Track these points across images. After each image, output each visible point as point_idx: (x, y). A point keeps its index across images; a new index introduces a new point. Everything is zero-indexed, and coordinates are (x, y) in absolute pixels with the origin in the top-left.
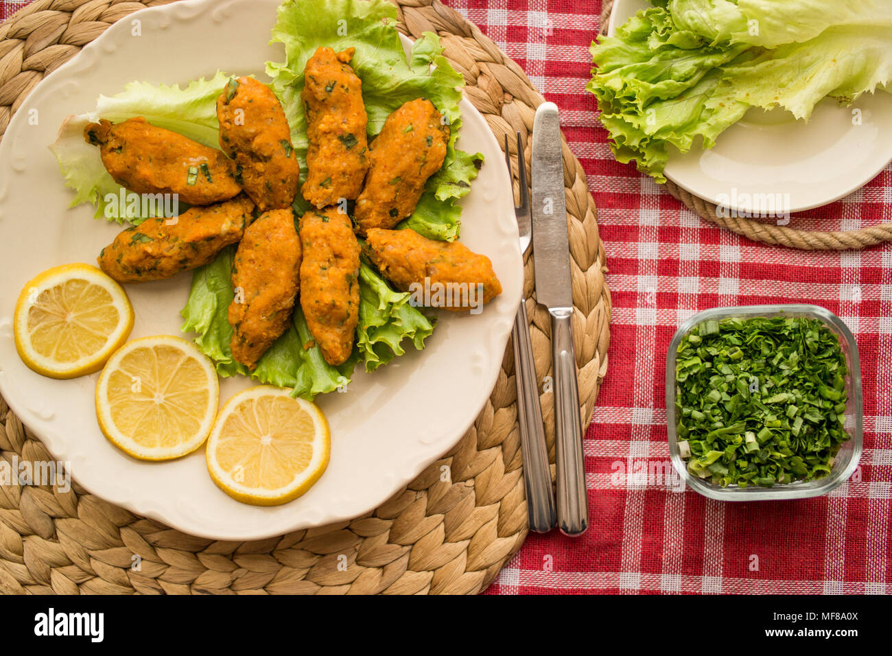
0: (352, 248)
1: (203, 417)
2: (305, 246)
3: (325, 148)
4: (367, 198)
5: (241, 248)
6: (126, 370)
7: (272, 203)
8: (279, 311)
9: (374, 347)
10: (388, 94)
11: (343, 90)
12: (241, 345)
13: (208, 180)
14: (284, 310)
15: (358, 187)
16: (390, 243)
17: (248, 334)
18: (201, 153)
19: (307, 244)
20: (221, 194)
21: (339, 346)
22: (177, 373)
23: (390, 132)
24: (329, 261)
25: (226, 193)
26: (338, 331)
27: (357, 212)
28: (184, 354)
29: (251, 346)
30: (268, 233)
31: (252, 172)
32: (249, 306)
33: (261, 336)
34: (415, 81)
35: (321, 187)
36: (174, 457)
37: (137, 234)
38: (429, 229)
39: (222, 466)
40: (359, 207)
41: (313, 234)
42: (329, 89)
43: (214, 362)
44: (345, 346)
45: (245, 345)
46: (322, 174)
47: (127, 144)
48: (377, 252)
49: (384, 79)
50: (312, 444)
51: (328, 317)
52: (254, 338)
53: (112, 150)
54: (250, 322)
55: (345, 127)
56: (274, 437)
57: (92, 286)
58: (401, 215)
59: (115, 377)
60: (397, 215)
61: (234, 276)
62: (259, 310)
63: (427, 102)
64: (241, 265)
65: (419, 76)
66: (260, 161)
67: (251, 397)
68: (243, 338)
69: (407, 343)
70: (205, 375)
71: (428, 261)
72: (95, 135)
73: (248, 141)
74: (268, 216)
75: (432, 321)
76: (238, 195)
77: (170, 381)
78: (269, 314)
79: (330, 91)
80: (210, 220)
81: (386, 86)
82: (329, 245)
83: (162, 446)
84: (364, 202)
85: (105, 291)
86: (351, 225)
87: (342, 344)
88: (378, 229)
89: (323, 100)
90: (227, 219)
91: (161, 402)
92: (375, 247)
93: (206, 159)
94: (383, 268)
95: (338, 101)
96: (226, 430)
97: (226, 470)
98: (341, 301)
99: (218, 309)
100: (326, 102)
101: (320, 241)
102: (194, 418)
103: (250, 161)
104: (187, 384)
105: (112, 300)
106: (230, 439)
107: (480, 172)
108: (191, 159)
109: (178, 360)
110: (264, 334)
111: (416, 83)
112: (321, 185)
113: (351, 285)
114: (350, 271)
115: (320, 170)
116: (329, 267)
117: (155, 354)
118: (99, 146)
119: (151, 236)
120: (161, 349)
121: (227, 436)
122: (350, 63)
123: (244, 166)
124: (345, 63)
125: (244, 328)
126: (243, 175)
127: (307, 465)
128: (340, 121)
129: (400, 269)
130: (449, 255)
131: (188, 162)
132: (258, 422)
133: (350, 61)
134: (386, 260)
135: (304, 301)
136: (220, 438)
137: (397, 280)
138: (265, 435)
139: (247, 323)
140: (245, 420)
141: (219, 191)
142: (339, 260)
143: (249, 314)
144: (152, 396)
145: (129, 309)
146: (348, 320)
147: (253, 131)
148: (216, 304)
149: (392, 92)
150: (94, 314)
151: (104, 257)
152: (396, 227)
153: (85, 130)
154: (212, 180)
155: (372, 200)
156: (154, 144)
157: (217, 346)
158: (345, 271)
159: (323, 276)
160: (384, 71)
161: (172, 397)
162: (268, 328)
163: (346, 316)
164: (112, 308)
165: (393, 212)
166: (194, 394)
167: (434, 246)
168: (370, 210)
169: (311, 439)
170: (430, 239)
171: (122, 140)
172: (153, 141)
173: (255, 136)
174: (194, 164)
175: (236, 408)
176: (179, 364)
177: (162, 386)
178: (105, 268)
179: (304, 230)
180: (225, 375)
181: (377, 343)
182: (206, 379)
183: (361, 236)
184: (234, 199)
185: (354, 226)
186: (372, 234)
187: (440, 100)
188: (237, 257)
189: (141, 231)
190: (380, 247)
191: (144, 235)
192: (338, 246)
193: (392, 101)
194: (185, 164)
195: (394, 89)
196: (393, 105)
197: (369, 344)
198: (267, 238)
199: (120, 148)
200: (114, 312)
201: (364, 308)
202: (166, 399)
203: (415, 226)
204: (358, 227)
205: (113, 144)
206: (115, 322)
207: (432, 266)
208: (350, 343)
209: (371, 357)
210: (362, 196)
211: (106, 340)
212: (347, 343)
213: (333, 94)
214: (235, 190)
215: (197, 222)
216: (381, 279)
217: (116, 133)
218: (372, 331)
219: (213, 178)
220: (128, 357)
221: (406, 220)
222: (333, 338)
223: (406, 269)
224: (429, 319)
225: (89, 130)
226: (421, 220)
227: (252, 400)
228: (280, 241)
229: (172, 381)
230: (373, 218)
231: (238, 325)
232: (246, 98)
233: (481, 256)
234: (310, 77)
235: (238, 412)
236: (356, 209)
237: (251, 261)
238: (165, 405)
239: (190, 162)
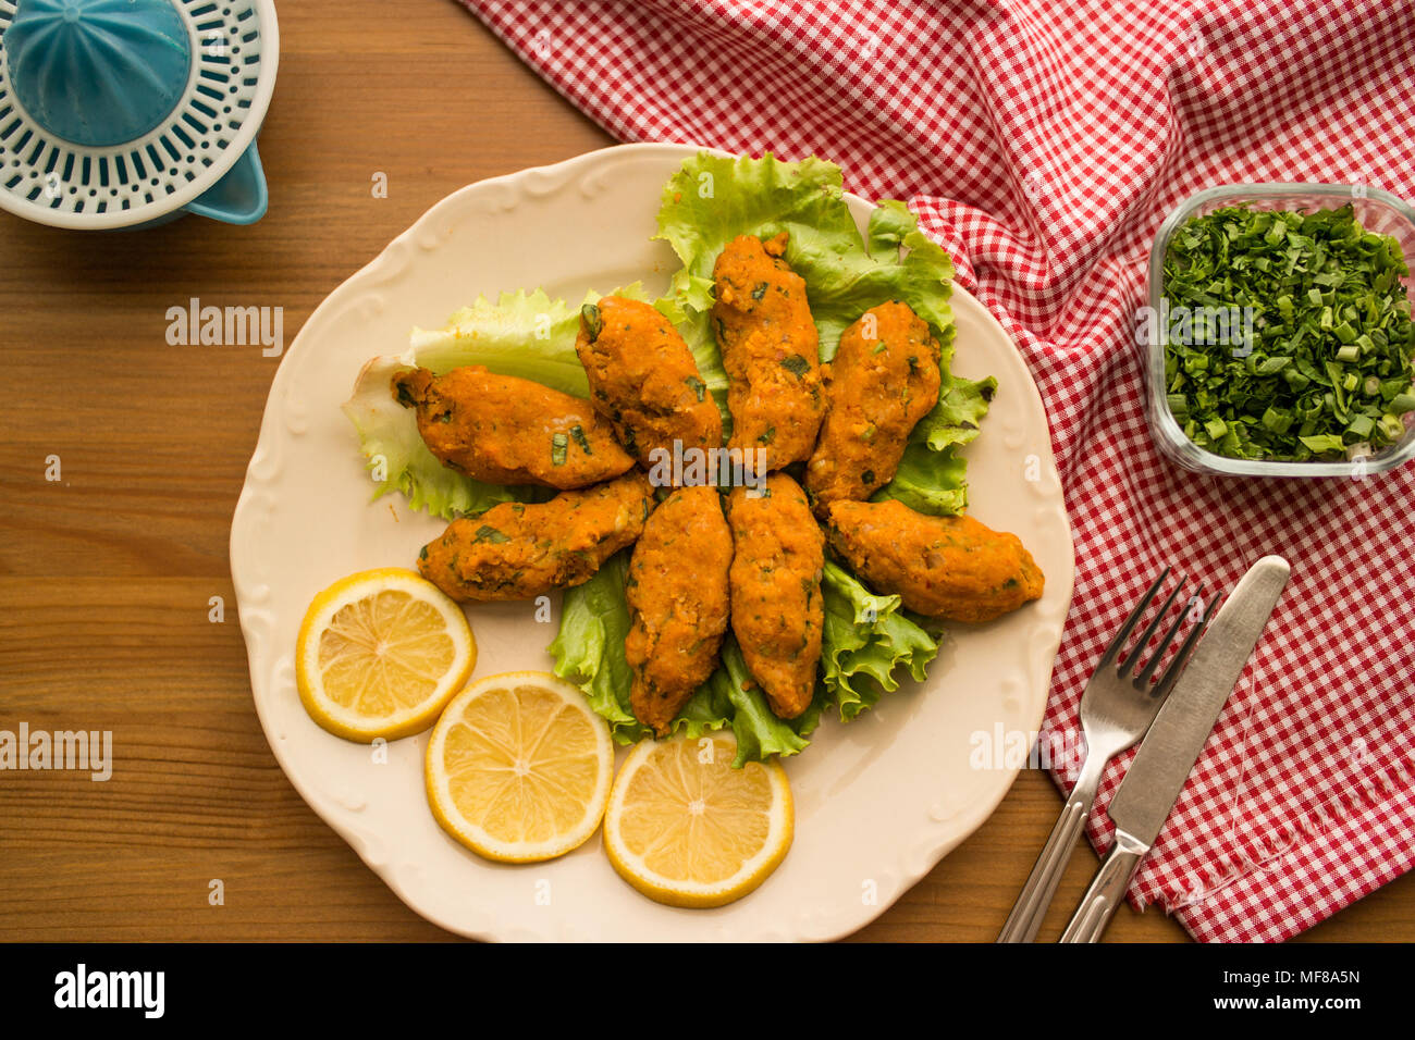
0: (809, 535)
1: (589, 797)
2: (737, 536)
3: (759, 381)
4: (825, 458)
5: (640, 549)
6: (473, 723)
8: (704, 640)
9: (850, 681)
10: (841, 297)
11: (779, 295)
12: (648, 696)
13: (586, 451)
14: (711, 637)
15: (812, 440)
16: (868, 522)
17: (659, 679)
18: (570, 411)
19: (741, 533)
20: (606, 470)
22: (549, 731)
23: (850, 357)
24: (774, 558)
25: (614, 468)
27: (812, 480)
28: (561, 701)
29: (665, 696)
30: (683, 523)
31: (650, 435)
32: (659, 635)
33: (680, 679)
34: (879, 273)
36: (546, 856)
37: (484, 528)
38: (925, 498)
39: (630, 845)
40: (815, 473)
41: (749, 517)
42: (758, 294)
43: (610, 724)
45: (655, 695)
46: (760, 422)
47: (458, 407)
48: (848, 536)
49: (833, 275)
50: (768, 814)
52: (669, 684)
53: (436, 418)
54: (662, 659)
55: (786, 347)
56: (710, 802)
57: (416, 603)
58: (879, 480)
59: (455, 734)
60: (872, 481)
61: (633, 590)
62: (676, 640)
63: (902, 306)
64: (643, 573)
65: (884, 266)
66: (658, 415)
68: (652, 685)
69: (900, 671)
70: (592, 733)
71: (929, 546)
72: (407, 388)
73: (635, 389)
74: (680, 498)
75: (936, 638)
76: (631, 469)
77: (539, 740)
78: (690, 645)
79: (761, 297)
80: (595, 509)
81: (837, 285)
82: (774, 533)
83: (527, 839)
84: (821, 464)
85: (435, 611)
86: (806, 500)
88: (847, 502)
89: (750, 310)
90: (621, 507)
91: (526, 774)
92: (843, 528)
93: (578, 418)
94: (860, 562)
95: (774, 311)
96: (635, 792)
97: (638, 853)
98: (795, 619)
99: (607, 640)
100: (754, 313)
101: (760, 526)
102: (575, 798)
103: (643, 419)
104: (565, 747)
105: (444, 626)
106: (641, 805)
107: (992, 405)
108: (556, 421)
109: (551, 710)
110: (685, 676)
111: (881, 277)
112: (759, 439)
113: (810, 595)
114: (809, 574)
115: (756, 417)
116: (775, 568)
117: (516, 700)
118: (414, 409)
119: (507, 533)
120: (526, 691)
121: (636, 799)
122: (784, 257)
123: (636, 429)
124: (776, 257)
125: (651, 671)
126: (637, 443)
127: (761, 846)
128: (778, 340)
129: (886, 561)
130: (957, 533)
131: (551, 426)
133: (784, 253)
134: (862, 547)
136: (625, 803)
137: (880, 577)
138: (695, 799)
139: (658, 661)
140: (665, 775)
141: (603, 468)
142: (790, 556)
143: (660, 646)
144: (510, 764)
145: (469, 641)
148: (603, 633)
149: (847, 294)
150: (418, 645)
151: (429, 560)
152: (871, 498)
153: (393, 380)
154: (592, 450)
155: (835, 460)
156: (498, 403)
157: (613, 697)
158: (800, 573)
159: (766, 580)
160: (831, 262)
161: (545, 765)
162: (689, 667)
164: (445, 637)
165: (868, 477)
166: (577, 761)
167: (936, 524)
168: (832, 475)
169: (767, 807)
170: (926, 514)
171: (450, 400)
172: (497, 398)
174: (562, 428)
175: (650, 757)
176: (552, 716)
177: (526, 749)
178: (429, 574)
179: (735, 512)
180: (625, 742)
181: (857, 674)
182: (594, 740)
183: (822, 517)
184: (627, 476)
185: (810, 502)
186: (839, 510)
187: (919, 301)
188: (635, 561)
189: (490, 524)
190: (852, 527)
191: (497, 531)
192: (789, 535)
193: (847, 308)
194: (547, 429)
195: (848, 289)
196: (849, 315)
197: (843, 676)
198: (683, 530)
199: (448, 413)
200: (447, 643)
201: (830, 625)
202: (532, 769)
203: (902, 496)
204: (817, 503)
205: (434, 409)
206: (449, 658)
207: (934, 552)
209: (849, 697)
210: (817, 456)
211: (434, 685)
213: (765, 301)
214: (626, 463)
215: (579, 512)
216: (853, 578)
217: (440, 390)
218: (846, 658)
219: (593, 447)
220: (477, 704)
221: (885, 488)
223: (894, 561)
224: (930, 635)
225: (398, 380)
226: (909, 486)
228: (705, 533)
229: (543, 740)
230: (840, 486)
231: (643, 666)
233: (1006, 534)
234: (725, 279)
235: (652, 765)
236: (810, 477)
237: (658, 566)
238: (532, 779)
239: (555, 426)
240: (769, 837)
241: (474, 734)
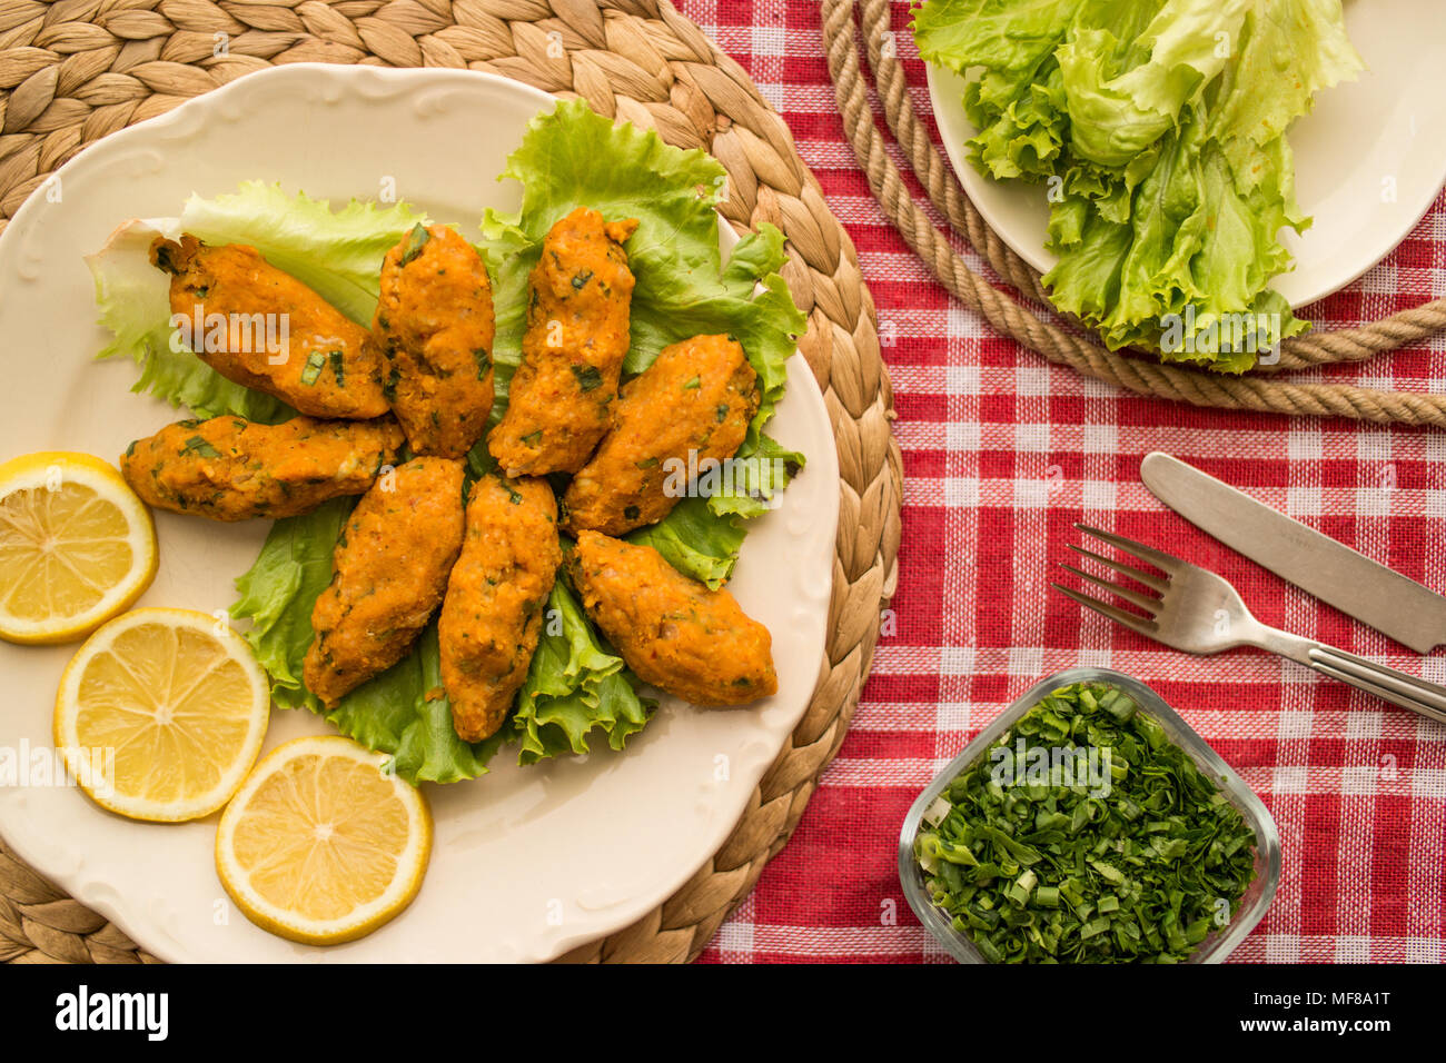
0: (547, 555)
1: (229, 764)
2: (470, 534)
3: (546, 379)
4: (593, 478)
5: (363, 506)
6: (120, 654)
7: (435, 447)
8: (400, 630)
9: (540, 730)
10: (675, 312)
11: (600, 291)
12: (322, 666)
13: (338, 381)
14: (407, 629)
15: (584, 455)
16: (613, 566)
17: (337, 654)
18: (337, 332)
19: (475, 532)
20: (353, 409)
21: (483, 714)
22: (204, 681)
23: (661, 377)
24: (503, 570)
25: (362, 409)
26: (488, 690)
27: (571, 496)
28: (225, 653)
29: (339, 673)
30: (414, 495)
31: (414, 388)
32: (351, 608)
33: (359, 661)
34: (723, 303)
35: (522, 443)
36: (164, 820)
37: (196, 438)
38: (684, 556)
39: (239, 856)
40: (577, 488)
41: (487, 519)
42: (578, 281)
43: (271, 681)
44: (493, 715)
45: (328, 668)
46: (529, 421)
47: (218, 287)
48: (587, 574)
49: (677, 287)
50: (397, 858)
51: (477, 664)
52: (345, 663)
53: (191, 288)
54: (346, 636)
55: (587, 352)
56: (338, 830)
57: (100, 501)
58: (642, 519)
59: (99, 662)
60: (635, 518)
61: (340, 550)
62: (367, 621)
63: (735, 346)
64: (356, 535)
65: (730, 295)
66: (432, 373)
67: (316, 753)
68: (328, 658)
69: (597, 737)
70: (249, 696)
71: (667, 614)
72: (166, 256)
73: (422, 337)
74: (422, 467)
75: (650, 709)
76: (382, 417)
77: (189, 691)
78: (380, 631)
79: (579, 287)
80: (323, 448)
81: (674, 299)
82: (510, 544)
83: (149, 796)
84: (586, 483)
85: (119, 514)
86: (555, 517)
87: (488, 711)
88: (600, 535)
89: (564, 299)
90: (352, 454)
91: (166, 723)
92: (585, 564)
93: (343, 343)
94: (589, 602)
95: (588, 306)
96: (260, 799)
97: (245, 866)
98: (505, 643)
99: (299, 592)
100: (566, 302)
101: (497, 533)
102: (214, 762)
103: (415, 369)
104: (218, 704)
105: (127, 532)
106: (263, 813)
107: (792, 482)
108: (318, 338)
109: (212, 659)
110: (365, 660)
111: (726, 309)
112: (523, 439)
113: (529, 618)
114: (534, 596)
115: (527, 414)
116: (501, 581)
117: (176, 640)
118: (170, 274)
119: (219, 449)
120: (188, 633)
121: (259, 807)
122: (625, 245)
123: (403, 375)
124: (616, 242)
125: (334, 641)
126: (397, 388)
127: (381, 893)
128: (582, 341)
129: (618, 614)
130: (706, 612)
131: (312, 342)
132: (317, 798)
133: (626, 241)
134: (598, 592)
135: (444, 627)
136: (248, 808)
137: (608, 628)
138: (324, 822)
139: (341, 636)
140: (299, 787)
141: (350, 405)
142: (520, 574)
143: (349, 622)
144: (153, 709)
145: (151, 554)
146: (509, 677)
147: (432, 323)
148: (298, 582)
149: (682, 312)
150: (92, 548)
151: (132, 458)
152: (629, 536)
153: (154, 245)
154: (343, 382)
155: (601, 483)
156: (264, 298)
157: (282, 653)
158: (524, 594)
159: (487, 594)
160: (679, 274)
161: (186, 718)
162: (374, 653)
163: (507, 670)
164: (125, 545)
165: (631, 512)
166: (225, 723)
167: (686, 590)
168: (594, 499)
169: (398, 852)
170: (680, 572)
171: (212, 276)
172: (264, 292)
173: (433, 332)
174: (321, 347)
175: (288, 764)
176: (211, 667)
177: (173, 697)
178: (129, 476)
179: (475, 507)
180: (282, 706)
181: (549, 725)
182: (251, 704)
183: (567, 536)
184: (373, 422)
185: (560, 518)
186: (587, 541)
187: (757, 346)
188: (353, 519)
189: (203, 435)
190: (595, 567)
191: (207, 444)
192: (525, 552)
193: (677, 324)
194: (305, 344)
195: (682, 307)
196: (679, 332)
197: (535, 723)
198: (411, 503)
199: (205, 289)
200: (125, 553)
201: (542, 656)
202: (175, 719)
203: (661, 543)
204: (567, 521)
205: (193, 278)
206: (121, 571)
207: (671, 623)
208: (504, 711)
209: (532, 743)
210: (586, 472)
211: (100, 596)
212: (497, 712)
213: (582, 293)
214: (378, 407)
215: (302, 446)
216: (581, 618)
217: (204, 262)
218: (544, 703)
219: (348, 379)
220: (130, 635)
221: (648, 528)
222: (475, 699)
223: (628, 616)
224: (643, 702)
225: (160, 245)
226: (674, 537)
227: (316, 758)
228: (432, 515)
229: (193, 692)
230: (594, 513)
231: (325, 634)
232: (435, 265)
233: (757, 625)
234: (552, 253)
235: (289, 772)
236: (571, 490)
237: (374, 533)
238: (171, 730)
239: (315, 343)
240: (392, 885)
241: (120, 666)
